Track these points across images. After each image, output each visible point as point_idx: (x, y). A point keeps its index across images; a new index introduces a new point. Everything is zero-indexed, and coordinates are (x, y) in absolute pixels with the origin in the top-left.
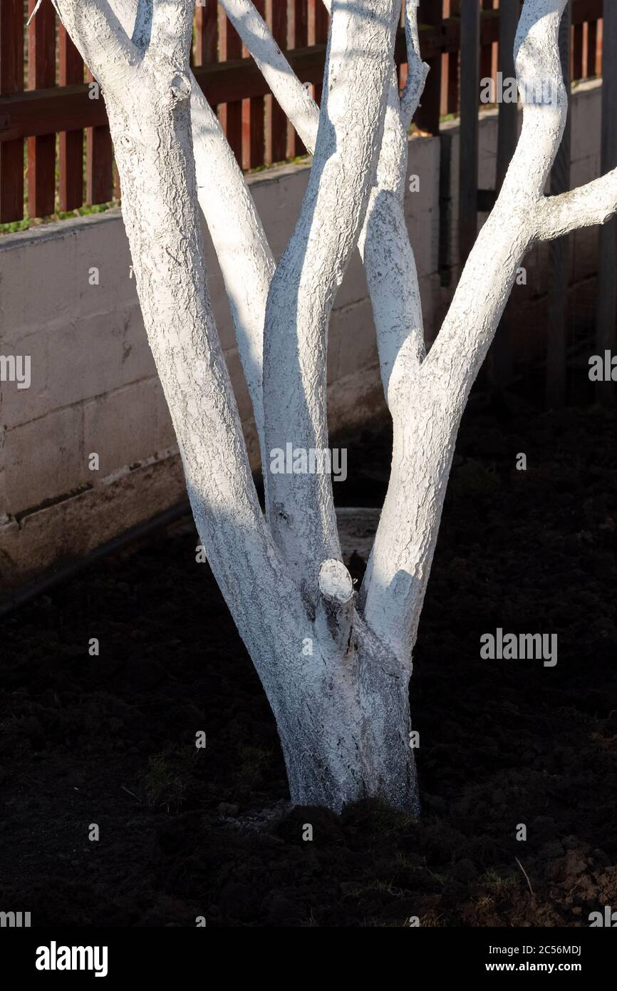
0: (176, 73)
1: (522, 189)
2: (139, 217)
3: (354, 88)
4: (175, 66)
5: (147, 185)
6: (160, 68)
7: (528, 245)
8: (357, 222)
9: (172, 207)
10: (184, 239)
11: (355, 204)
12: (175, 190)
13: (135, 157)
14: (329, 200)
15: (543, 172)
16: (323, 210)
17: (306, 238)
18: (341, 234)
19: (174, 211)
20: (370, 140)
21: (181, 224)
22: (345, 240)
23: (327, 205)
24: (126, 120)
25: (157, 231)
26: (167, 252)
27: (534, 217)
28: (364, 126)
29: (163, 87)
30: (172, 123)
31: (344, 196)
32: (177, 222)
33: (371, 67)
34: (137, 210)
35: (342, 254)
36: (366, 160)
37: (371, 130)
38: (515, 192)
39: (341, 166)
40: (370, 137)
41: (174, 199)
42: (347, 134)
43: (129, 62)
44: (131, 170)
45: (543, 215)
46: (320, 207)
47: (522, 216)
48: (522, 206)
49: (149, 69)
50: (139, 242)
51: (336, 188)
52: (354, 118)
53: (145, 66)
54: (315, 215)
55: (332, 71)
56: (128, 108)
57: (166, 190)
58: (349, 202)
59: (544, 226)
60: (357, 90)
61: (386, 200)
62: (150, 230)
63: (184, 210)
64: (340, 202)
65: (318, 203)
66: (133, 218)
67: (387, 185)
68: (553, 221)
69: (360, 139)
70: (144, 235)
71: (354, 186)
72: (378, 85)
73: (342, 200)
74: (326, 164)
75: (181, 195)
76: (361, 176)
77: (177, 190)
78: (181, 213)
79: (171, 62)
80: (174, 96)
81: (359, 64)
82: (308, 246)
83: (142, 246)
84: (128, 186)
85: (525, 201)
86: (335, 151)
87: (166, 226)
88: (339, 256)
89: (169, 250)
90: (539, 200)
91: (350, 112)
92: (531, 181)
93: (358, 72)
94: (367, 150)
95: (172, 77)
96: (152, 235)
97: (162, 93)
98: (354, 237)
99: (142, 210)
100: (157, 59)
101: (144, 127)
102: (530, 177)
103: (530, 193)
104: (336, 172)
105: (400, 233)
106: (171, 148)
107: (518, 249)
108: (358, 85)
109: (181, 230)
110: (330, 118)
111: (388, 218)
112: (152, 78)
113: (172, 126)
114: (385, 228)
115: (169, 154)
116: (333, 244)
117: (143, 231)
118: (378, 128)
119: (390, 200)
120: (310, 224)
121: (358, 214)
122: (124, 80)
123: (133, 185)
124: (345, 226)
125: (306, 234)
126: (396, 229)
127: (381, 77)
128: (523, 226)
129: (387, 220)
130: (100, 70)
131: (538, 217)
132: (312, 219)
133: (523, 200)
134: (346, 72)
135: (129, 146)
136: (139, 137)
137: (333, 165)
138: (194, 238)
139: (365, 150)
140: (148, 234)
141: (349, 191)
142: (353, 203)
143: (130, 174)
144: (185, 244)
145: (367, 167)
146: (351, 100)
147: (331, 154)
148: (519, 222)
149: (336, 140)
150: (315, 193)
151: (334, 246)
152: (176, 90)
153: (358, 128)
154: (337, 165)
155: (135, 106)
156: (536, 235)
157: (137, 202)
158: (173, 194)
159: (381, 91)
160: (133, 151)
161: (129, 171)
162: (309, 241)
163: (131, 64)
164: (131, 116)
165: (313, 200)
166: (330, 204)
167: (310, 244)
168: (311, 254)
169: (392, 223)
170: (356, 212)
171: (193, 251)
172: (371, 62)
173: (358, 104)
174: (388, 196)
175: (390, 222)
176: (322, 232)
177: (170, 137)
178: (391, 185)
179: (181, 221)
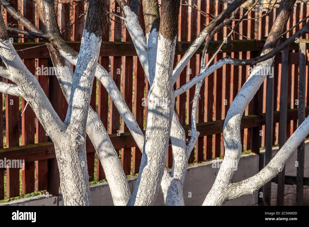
0: (79, 135)
1: (222, 180)
2: (65, 188)
3: (154, 141)
4: (79, 132)
5: (68, 176)
6: (73, 133)
7: (224, 201)
8: (155, 191)
9: (77, 184)
10: (82, 196)
11: (154, 184)
12: (78, 178)
13: (64, 165)
14: (144, 182)
15: (230, 174)
16: (142, 186)
17: (135, 197)
18: (148, 195)
19: (78, 186)
20: (160, 160)
21: (81, 191)
22: (150, 198)
23: (143, 184)
24: (60, 152)
25: (72, 193)
26: (75, 201)
27: (226, 191)
28: (158, 155)
29: (73, 140)
30: (77, 153)
31: (150, 181)
32: (79, 190)
33: (161, 134)
34: (65, 185)
35: (149, 203)
36: (158, 168)
37: (161, 157)
38: (219, 181)
39: (149, 170)
40: (160, 159)
41: (78, 181)
42: (152, 158)
43: (60, 130)
44: (63, 170)
45: (230, 190)
46: (141, 185)
47: (221, 190)
48: (222, 187)
49: (69, 133)
50: (66, 197)
51: (147, 178)
52: (154, 152)
53: (67, 131)
54: (139, 188)
55: (147, 135)
56: (61, 147)
57: (75, 178)
58: (152, 183)
59: (230, 194)
60: (156, 142)
61: (175, 182)
62: (69, 193)
63: (82, 185)
64: (148, 183)
65: (140, 184)
66: (64, 188)
67: (177, 177)
68: (233, 193)
69: (156, 160)
70: (67, 194)
71: (154, 178)
72: (164, 140)
73: (149, 183)
74: (144, 169)
75: (81, 180)
76: (157, 174)
77: (79, 178)
78: (81, 187)
79: (77, 130)
80: (77, 143)
81: (156, 132)
82: (136, 199)
83: (67, 198)
84: (62, 176)
85: (223, 184)
86: (147, 164)
87: (75, 191)
88: (148, 204)
89: (76, 200)
90: (229, 184)
91: (153, 150)
92: (226, 177)
93: (156, 135)
94: (159, 164)
95: (77, 136)
96: (70, 194)
97: (73, 142)
98: (154, 197)
99: (66, 185)
100: (72, 129)
101: (66, 154)
102: (225, 176)
103: (225, 181)
104: (147, 172)
105: (179, 195)
106: (77, 162)
107: (220, 202)
108: (156, 140)
109: (81, 193)
110: (146, 152)
111: (175, 189)
112: (69, 136)
113: (77, 154)
114: (173, 193)
115: (76, 164)
116: (145, 199)
117: (67, 193)
118: (164, 156)
119: (176, 182)
120: (137, 191)
121: (155, 188)
122: (58, 136)
123: (63, 176)
124: (150, 192)
125: (136, 195)
126: (177, 193)
127: (165, 137)
128: (222, 194)
129: (175, 190)
130: (50, 133)
131: (228, 191)
132: (138, 189)
133: (222, 184)
134: (152, 135)
135: (61, 161)
136: (65, 158)
137: (146, 170)
138: (86, 196)
139: (158, 164)
140: (69, 194)
141: (152, 179)
142: (153, 184)
143: (62, 172)
144: (82, 198)
145: (159, 171)
146: (153, 146)
147: (146, 165)
148: (220, 192)
149: (147, 160)
150: (139, 180)
151: (146, 200)
152: (78, 141)
153: (155, 156)
154: (147, 169)
155: (63, 147)
156: (227, 197)
157: (65, 182)
158: (78, 179)
159: (165, 142)
160: (63, 163)
161: (62, 171)
162: (136, 198)
163: (61, 131)
164: (62, 150)
165: (138, 183)
166: (145, 184)
167: (137, 199)
168: (137, 203)
169: (176, 191)
170: (155, 187)
171: (86, 201)
172: (161, 132)
173: (155, 147)
174: (176, 181)
175: (175, 191)
176: (141, 194)
177: (76, 158)
178: (178, 177)
179: (81, 190)
